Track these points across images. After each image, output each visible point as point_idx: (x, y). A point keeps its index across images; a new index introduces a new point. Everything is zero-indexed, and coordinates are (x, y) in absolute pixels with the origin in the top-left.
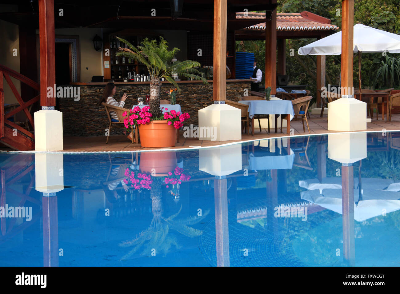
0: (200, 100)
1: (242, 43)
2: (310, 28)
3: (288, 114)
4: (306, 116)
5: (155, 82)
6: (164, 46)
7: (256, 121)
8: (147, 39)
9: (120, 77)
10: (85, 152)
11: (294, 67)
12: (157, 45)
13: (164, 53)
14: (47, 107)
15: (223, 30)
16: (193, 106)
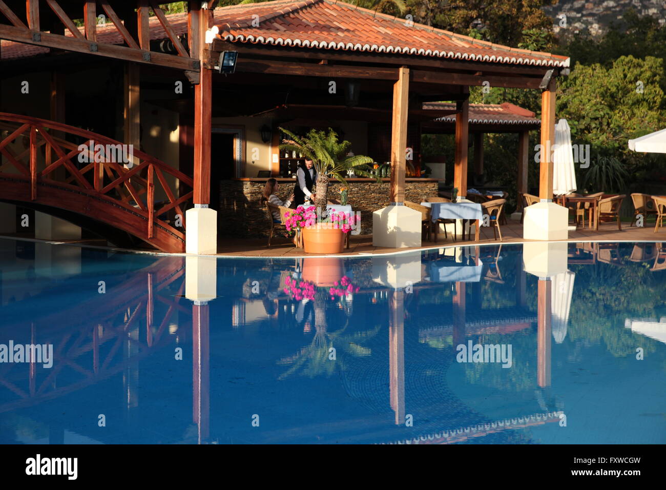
0: (379, 200)
1: (435, 137)
2: (511, 121)
3: (476, 219)
4: (497, 222)
5: (321, 179)
6: (333, 139)
7: (441, 226)
8: (314, 130)
9: (289, 172)
10: (240, 257)
11: (495, 165)
12: (325, 138)
13: (332, 146)
14: (200, 205)
15: (402, 121)
16: (370, 207)
